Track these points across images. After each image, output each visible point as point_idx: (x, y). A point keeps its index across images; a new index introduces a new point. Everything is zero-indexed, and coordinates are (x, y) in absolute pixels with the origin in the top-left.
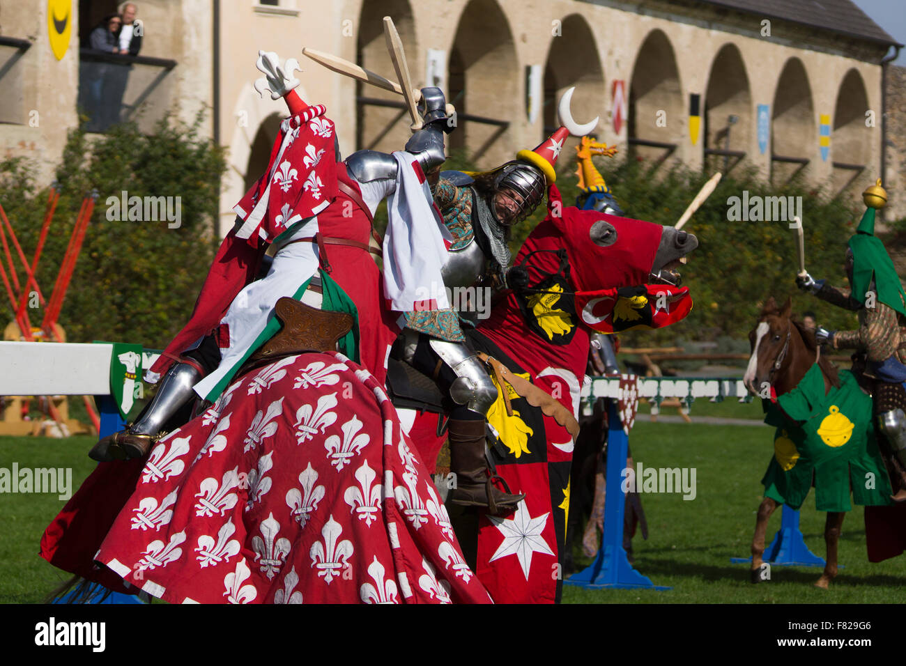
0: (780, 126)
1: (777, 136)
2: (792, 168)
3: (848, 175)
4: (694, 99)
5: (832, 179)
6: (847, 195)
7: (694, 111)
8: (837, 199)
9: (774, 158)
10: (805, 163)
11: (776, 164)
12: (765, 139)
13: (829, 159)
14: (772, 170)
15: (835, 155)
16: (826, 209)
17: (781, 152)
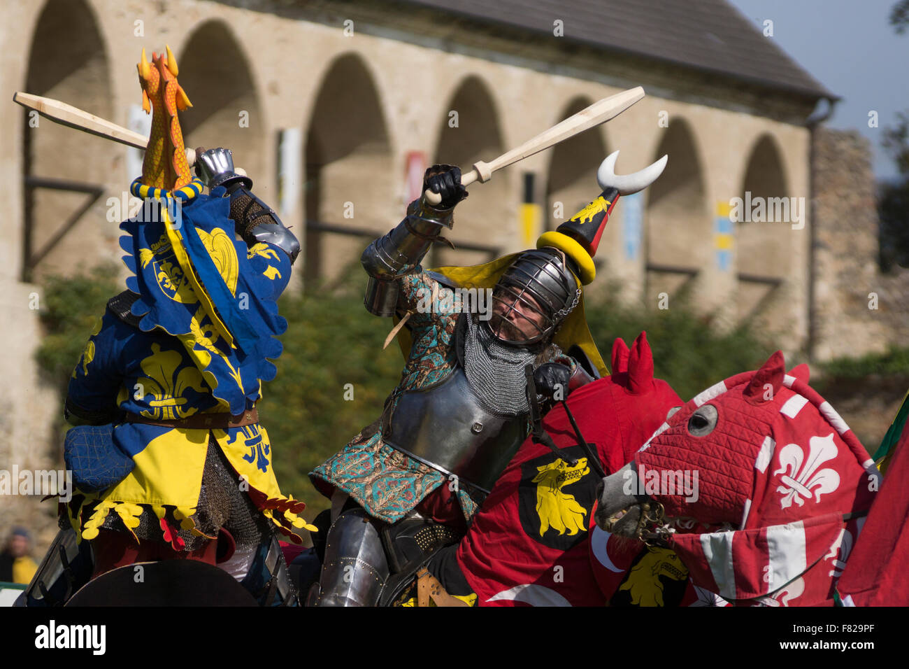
0: (657, 220)
1: (654, 235)
2: (675, 282)
3: (757, 293)
4: (529, 179)
5: (736, 299)
6: (757, 321)
7: (528, 197)
8: (743, 329)
9: (650, 268)
10: (692, 274)
11: (653, 276)
12: (634, 238)
13: (731, 269)
14: (647, 285)
15: (741, 262)
16: (726, 344)
17: (659, 259)
